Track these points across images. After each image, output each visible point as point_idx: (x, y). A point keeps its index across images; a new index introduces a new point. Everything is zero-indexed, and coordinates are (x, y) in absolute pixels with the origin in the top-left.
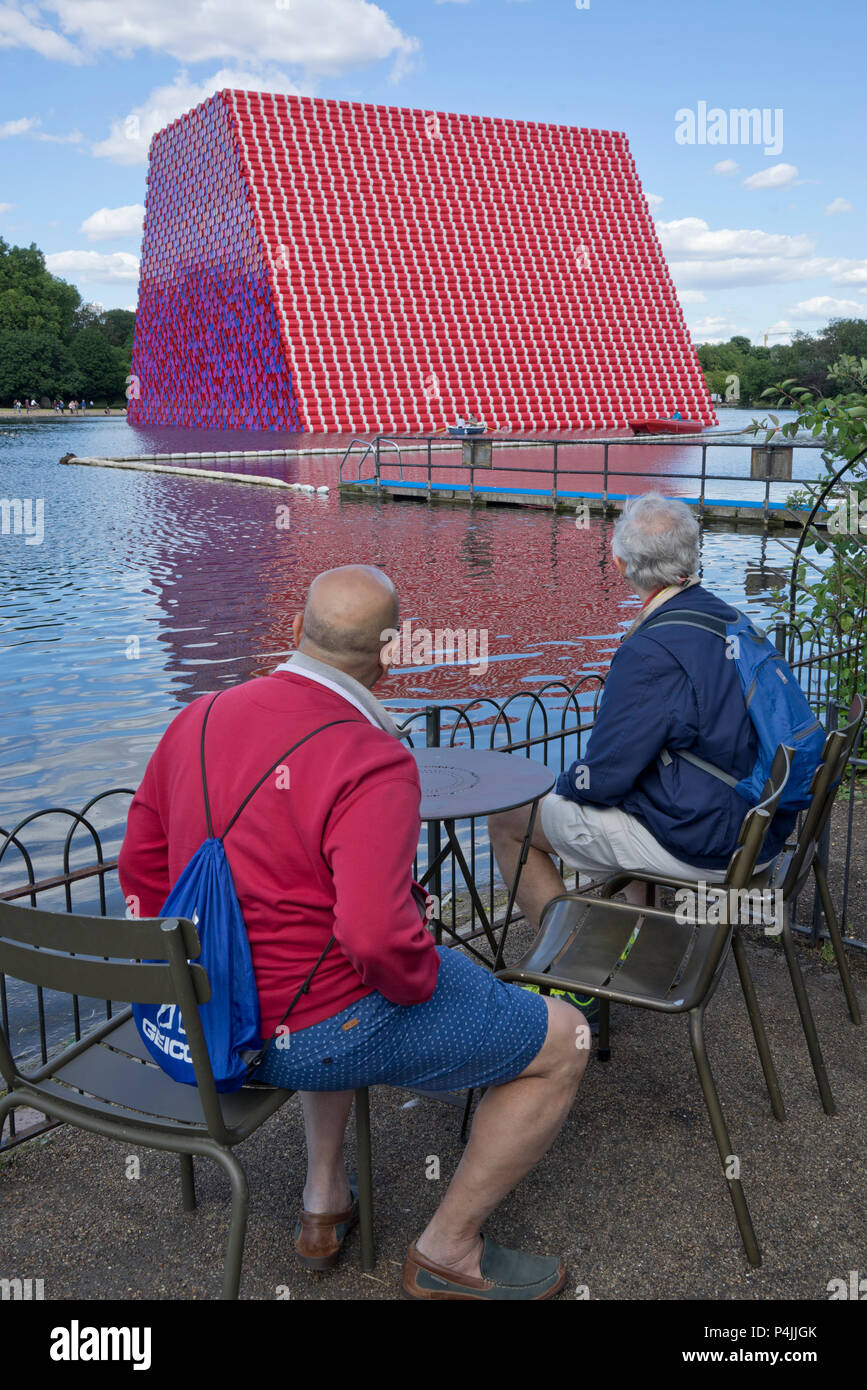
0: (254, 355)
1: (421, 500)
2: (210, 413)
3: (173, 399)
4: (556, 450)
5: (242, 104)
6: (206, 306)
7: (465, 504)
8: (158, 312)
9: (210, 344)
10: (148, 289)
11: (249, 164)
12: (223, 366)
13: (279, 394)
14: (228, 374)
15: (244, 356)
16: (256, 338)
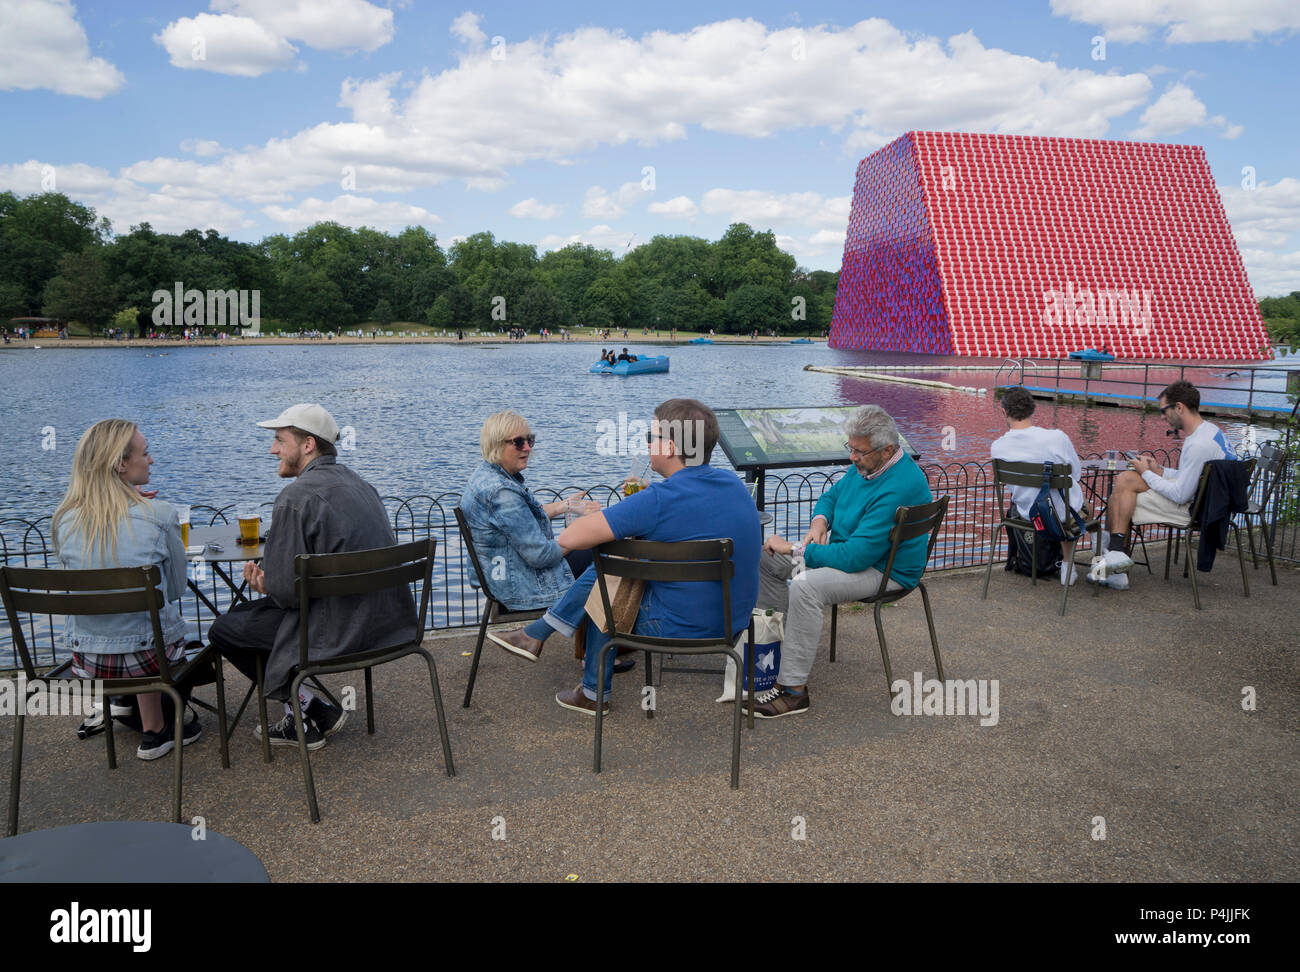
0: (921, 302)
1: (1050, 399)
2: (887, 340)
3: (861, 330)
4: (1147, 369)
5: (922, 140)
6: (889, 270)
7: (1080, 402)
8: (854, 274)
9: (890, 295)
10: (849, 258)
11: (925, 177)
12: (898, 310)
13: (937, 329)
14: (901, 315)
15: (914, 303)
16: (923, 291)
